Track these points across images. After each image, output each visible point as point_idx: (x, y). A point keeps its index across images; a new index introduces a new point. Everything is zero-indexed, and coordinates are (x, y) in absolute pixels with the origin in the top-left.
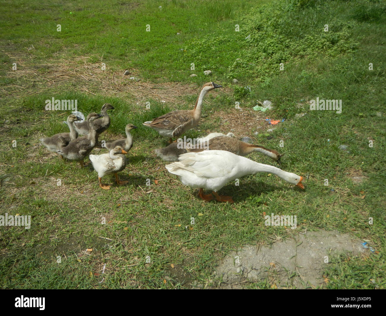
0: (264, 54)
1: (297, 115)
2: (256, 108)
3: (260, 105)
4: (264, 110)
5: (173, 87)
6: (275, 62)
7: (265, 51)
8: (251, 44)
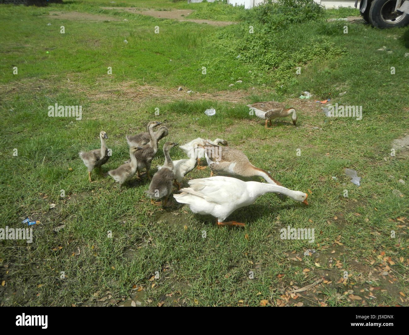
0: (267, 66)
1: (340, 94)
2: (302, 97)
3: (303, 95)
4: (307, 97)
5: (227, 94)
6: (285, 69)
7: (267, 63)
8: (246, 61)
